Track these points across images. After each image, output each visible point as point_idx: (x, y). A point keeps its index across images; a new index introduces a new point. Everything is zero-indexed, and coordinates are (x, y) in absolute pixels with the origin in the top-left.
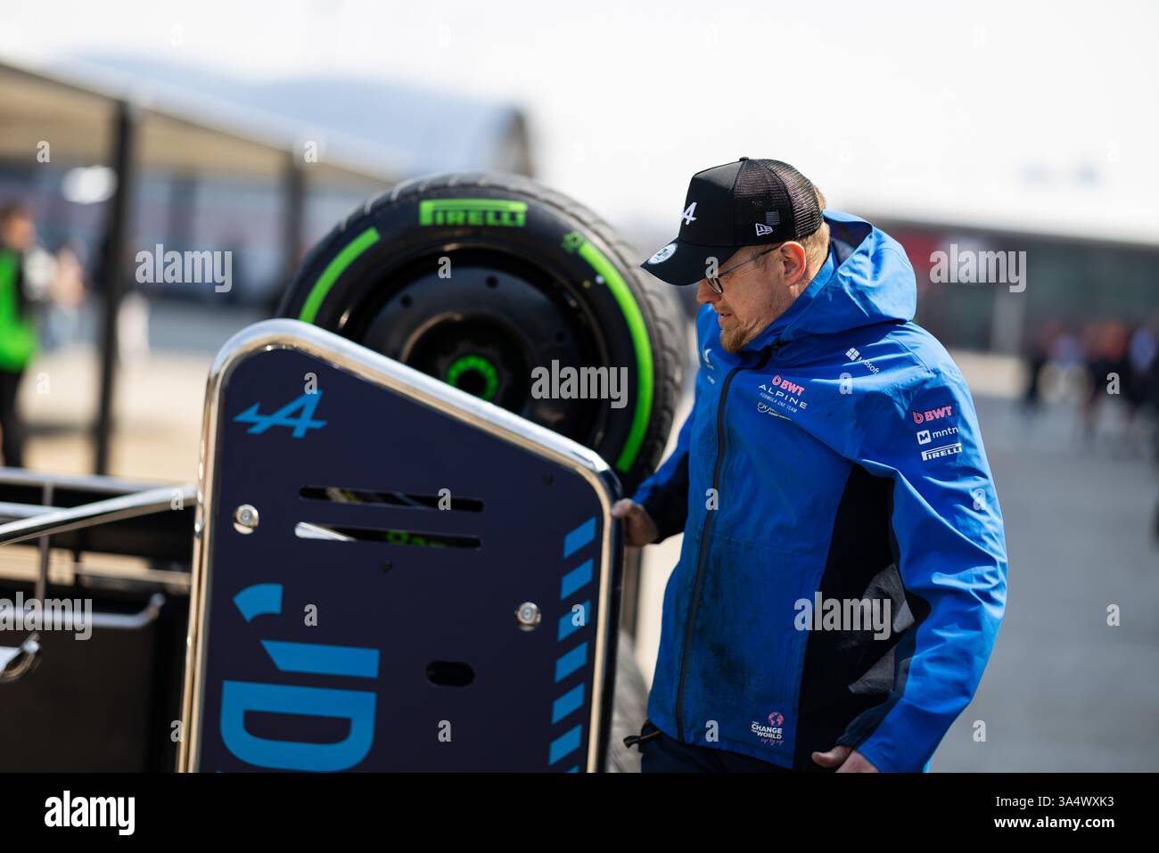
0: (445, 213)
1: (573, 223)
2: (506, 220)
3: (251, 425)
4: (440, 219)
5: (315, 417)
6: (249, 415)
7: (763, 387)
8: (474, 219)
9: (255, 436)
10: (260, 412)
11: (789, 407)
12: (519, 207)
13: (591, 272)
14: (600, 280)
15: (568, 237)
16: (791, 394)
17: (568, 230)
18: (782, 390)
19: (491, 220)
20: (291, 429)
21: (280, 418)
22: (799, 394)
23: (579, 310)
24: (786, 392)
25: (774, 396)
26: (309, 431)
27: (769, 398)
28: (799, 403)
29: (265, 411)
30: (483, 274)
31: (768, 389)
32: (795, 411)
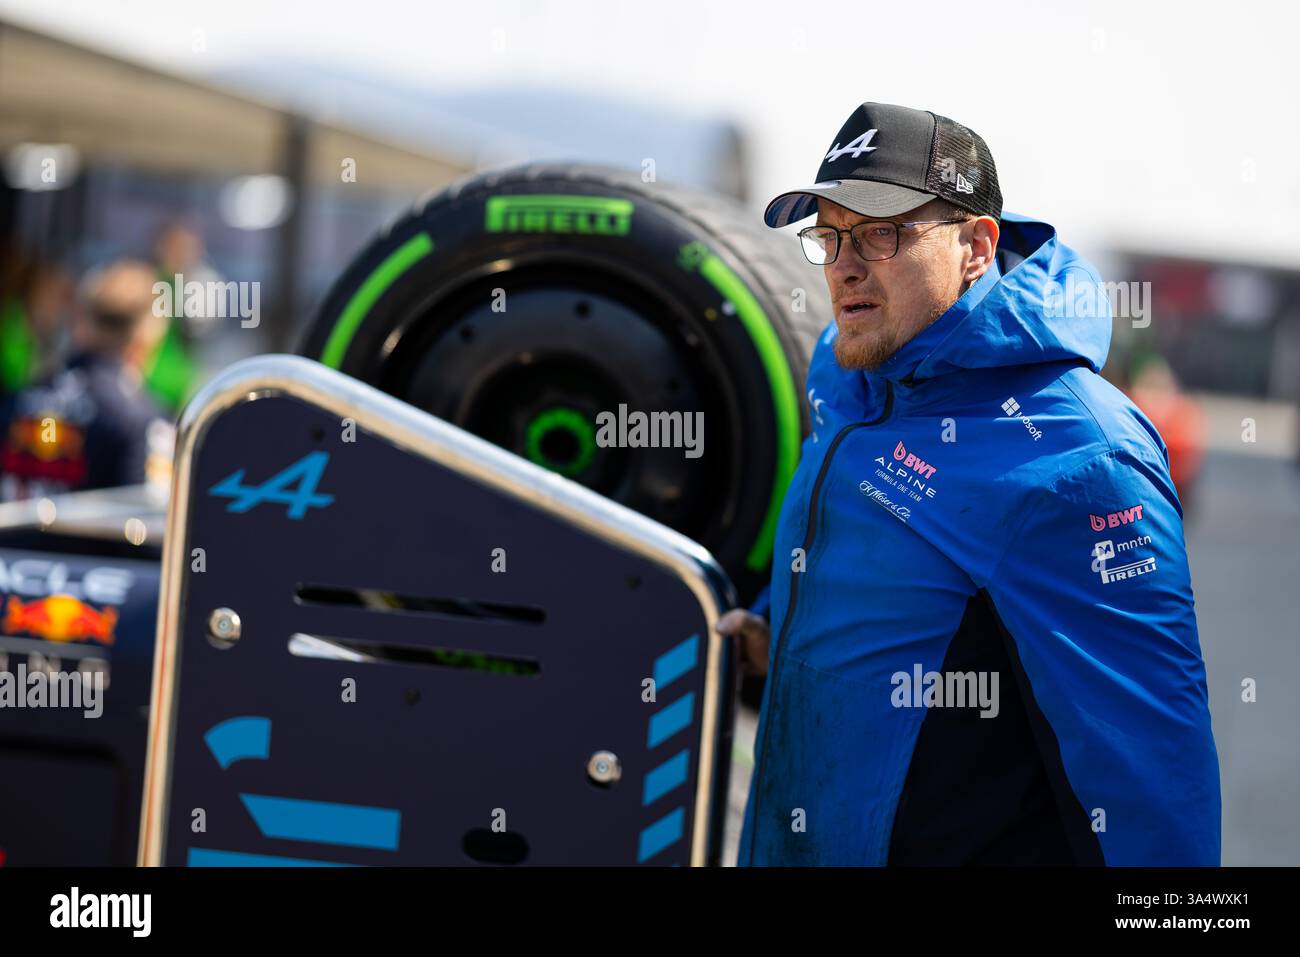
0: (521, 214)
1: (694, 230)
2: (602, 226)
3: (231, 499)
4: (514, 223)
5: (320, 489)
6: (230, 486)
7: (881, 460)
8: (559, 223)
9: (237, 516)
10: (245, 482)
11: (912, 494)
12: (621, 208)
13: (716, 297)
14: (728, 309)
15: (687, 251)
16: (917, 475)
17: (687, 239)
18: (905, 468)
19: (583, 225)
20: (284, 507)
21: (271, 491)
22: (927, 476)
23: (699, 349)
24: (910, 471)
25: (892, 475)
26: (311, 511)
27: (886, 478)
28: (925, 489)
29: (253, 480)
30: (569, 299)
31: (886, 465)
32: (919, 499)
